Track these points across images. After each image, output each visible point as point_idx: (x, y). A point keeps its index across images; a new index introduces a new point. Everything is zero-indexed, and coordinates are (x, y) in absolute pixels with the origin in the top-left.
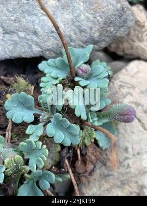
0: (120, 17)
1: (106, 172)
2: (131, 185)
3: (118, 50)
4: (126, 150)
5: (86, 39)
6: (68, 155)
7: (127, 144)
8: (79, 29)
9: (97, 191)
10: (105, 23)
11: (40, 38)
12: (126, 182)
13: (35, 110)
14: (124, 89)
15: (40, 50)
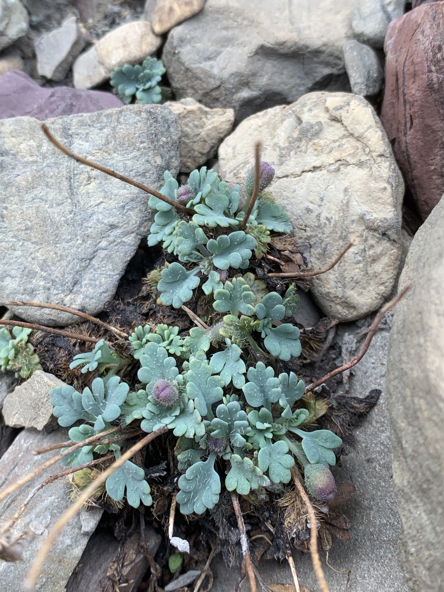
0: (156, 121)
1: (319, 250)
2: (352, 230)
3: (197, 160)
4: (309, 211)
5: (155, 176)
6: (266, 270)
7: (302, 206)
8: (139, 175)
9: (334, 275)
10: (152, 142)
11: (121, 225)
12: (344, 233)
13: (191, 273)
14: (240, 173)
15: (133, 235)
